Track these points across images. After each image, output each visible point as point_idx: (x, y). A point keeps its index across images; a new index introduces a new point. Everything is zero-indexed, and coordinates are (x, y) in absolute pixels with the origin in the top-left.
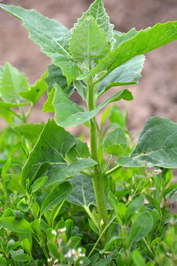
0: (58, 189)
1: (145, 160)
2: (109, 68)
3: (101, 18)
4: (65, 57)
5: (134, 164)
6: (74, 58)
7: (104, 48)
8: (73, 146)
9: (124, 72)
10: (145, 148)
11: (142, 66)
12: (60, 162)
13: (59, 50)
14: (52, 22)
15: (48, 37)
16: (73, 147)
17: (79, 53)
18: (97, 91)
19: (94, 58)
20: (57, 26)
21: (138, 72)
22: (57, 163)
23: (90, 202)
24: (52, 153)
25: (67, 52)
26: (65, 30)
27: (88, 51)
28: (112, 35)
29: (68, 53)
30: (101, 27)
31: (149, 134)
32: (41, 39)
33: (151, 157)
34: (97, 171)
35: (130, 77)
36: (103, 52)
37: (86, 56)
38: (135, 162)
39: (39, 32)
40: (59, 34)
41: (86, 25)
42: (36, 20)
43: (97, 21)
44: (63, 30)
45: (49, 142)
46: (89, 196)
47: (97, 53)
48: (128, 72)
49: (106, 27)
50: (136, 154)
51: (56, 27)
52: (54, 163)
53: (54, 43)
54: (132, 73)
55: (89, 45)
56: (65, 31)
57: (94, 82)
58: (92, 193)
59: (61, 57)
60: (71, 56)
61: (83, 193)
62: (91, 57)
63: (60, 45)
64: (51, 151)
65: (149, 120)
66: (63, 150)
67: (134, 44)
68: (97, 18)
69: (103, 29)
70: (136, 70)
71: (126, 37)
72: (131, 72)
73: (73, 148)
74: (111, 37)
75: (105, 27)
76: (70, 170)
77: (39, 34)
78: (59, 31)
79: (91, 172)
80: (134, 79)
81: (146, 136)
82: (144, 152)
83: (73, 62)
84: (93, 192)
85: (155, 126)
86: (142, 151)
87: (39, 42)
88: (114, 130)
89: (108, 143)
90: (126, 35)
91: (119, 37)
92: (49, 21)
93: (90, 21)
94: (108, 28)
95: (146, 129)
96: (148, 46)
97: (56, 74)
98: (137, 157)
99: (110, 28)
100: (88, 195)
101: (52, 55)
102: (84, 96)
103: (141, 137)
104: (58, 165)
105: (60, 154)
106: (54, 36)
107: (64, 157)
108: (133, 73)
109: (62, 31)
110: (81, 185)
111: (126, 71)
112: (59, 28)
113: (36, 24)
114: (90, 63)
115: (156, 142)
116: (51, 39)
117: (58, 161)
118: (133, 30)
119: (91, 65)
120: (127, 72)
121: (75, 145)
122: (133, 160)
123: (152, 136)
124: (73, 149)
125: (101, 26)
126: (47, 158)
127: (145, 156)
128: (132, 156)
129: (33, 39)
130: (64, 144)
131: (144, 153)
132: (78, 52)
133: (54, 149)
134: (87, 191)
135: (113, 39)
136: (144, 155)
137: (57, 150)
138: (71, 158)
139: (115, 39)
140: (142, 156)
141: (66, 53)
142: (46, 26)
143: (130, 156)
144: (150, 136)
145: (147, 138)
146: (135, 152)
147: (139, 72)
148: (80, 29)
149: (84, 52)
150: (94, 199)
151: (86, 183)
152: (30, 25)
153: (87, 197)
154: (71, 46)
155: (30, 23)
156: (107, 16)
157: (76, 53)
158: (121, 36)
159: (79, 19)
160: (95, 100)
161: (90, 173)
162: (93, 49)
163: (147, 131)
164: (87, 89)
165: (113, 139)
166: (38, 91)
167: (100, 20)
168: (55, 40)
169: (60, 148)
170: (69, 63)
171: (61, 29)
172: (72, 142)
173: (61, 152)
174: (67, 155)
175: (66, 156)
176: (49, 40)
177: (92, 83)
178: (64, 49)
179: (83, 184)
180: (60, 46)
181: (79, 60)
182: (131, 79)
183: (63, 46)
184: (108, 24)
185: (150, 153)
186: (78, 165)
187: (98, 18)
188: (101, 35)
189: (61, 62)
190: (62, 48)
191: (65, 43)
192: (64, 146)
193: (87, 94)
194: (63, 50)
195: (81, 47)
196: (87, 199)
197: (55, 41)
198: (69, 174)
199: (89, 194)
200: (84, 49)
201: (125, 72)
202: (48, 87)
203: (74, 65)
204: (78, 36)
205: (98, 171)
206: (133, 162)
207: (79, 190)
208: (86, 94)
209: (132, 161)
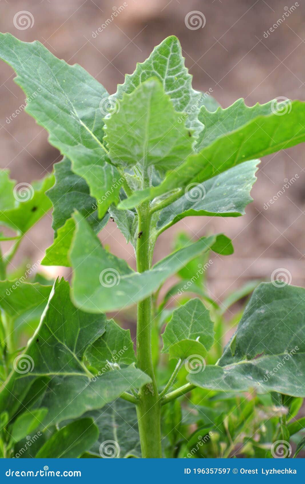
0: (65, 434)
1: (249, 373)
2: (185, 184)
3: (174, 77)
4: (96, 155)
5: (227, 384)
6: (113, 158)
7: (177, 143)
8: (99, 336)
9: (213, 186)
10: (251, 348)
11: (254, 176)
12: (71, 371)
13: (83, 137)
14: (72, 72)
15: (63, 108)
16: (100, 338)
17: (126, 148)
18: (156, 224)
19: (156, 161)
20: (83, 81)
21: (245, 190)
22: (66, 374)
23: (128, 451)
24: (57, 350)
25: (99, 142)
26: (98, 91)
27: (144, 146)
28: (195, 115)
29: (102, 145)
30: (173, 96)
31: (261, 319)
32: (50, 114)
33: (263, 369)
34: (149, 391)
35: (226, 200)
36: (174, 151)
37: (140, 156)
38: (229, 380)
39: (46, 97)
40: (86, 99)
41: (144, 96)
42: (40, 67)
43: (167, 81)
44: (95, 92)
45: (52, 327)
46: (126, 438)
47: (163, 151)
48: (224, 186)
49: (185, 97)
50: (230, 359)
51: (81, 83)
52: (57, 374)
53: (76, 122)
54: (231, 190)
55: (147, 136)
56: (98, 93)
57: (153, 209)
58: (133, 431)
59: (89, 156)
60: (109, 152)
61: (115, 431)
62: (150, 159)
63: (87, 126)
64: (54, 346)
65: (262, 289)
66: (78, 344)
67: (242, 139)
68: (166, 77)
69: (178, 99)
70: (240, 183)
71: (223, 117)
72: (229, 188)
73: (101, 341)
74: (193, 119)
75: (182, 95)
76: (94, 394)
77: (47, 103)
78: (87, 93)
79: (134, 394)
80: (235, 204)
81: (254, 323)
82: (247, 356)
83: (112, 166)
84: (136, 428)
85: (275, 301)
86: (244, 354)
87: (46, 120)
88: (187, 305)
89: (173, 332)
90: (225, 112)
91: (209, 115)
92: (66, 68)
93: (154, 88)
94: (188, 98)
95: (254, 307)
96: (271, 144)
97: (71, 183)
98: (233, 367)
99: (191, 98)
100: (125, 436)
101: (70, 151)
102: (130, 235)
103: (242, 322)
104: (67, 378)
105: (72, 353)
106: (74, 105)
107: (81, 359)
108: (234, 189)
109: (93, 94)
110: (110, 411)
111: (218, 184)
112: (86, 86)
113: (41, 78)
114: (146, 170)
115: (275, 336)
116: (69, 113)
117: (67, 369)
118: (239, 103)
119: (149, 173)
120: (220, 187)
121: (105, 333)
122: (225, 372)
123: (266, 322)
124: (98, 343)
125: (174, 93)
126: (44, 362)
127: (251, 366)
128: (222, 364)
129: (33, 114)
130: (81, 331)
131: (249, 359)
132: (123, 147)
133: (59, 341)
134: (124, 424)
135: (198, 121)
136: (249, 362)
137: (66, 343)
138: (94, 362)
139: (201, 124)
140: (244, 364)
141: (97, 146)
142: (59, 81)
143: (217, 364)
144: (262, 323)
145: (256, 326)
146: (228, 355)
147: (247, 189)
148: (131, 103)
149: (136, 148)
150: (137, 445)
151: (121, 408)
152: (30, 82)
153: (123, 440)
154: (109, 132)
155: (29, 76)
156: (188, 75)
157: (119, 149)
158: (214, 114)
159: (129, 77)
160: (152, 243)
161: (133, 396)
162: (154, 143)
163: (257, 311)
164: (137, 220)
165: (185, 325)
166: (34, 209)
167: (172, 80)
168: (77, 115)
169: (74, 341)
170: (104, 170)
171: (91, 89)
172: (98, 328)
173: (75, 350)
174: (87, 354)
175: (85, 356)
176: (65, 115)
177: (148, 210)
178: (95, 135)
179: (115, 410)
180: (87, 128)
181: (125, 162)
182: (229, 203)
183: (93, 128)
184: (189, 90)
185: (261, 359)
186: (110, 381)
187: (169, 75)
188: (174, 117)
189: (88, 167)
190: (91, 132)
191: (96, 124)
192: (80, 336)
193: (135, 230)
194: (91, 137)
195: (130, 138)
196: (122, 443)
197: (76, 117)
198: (90, 401)
199: (126, 432)
200: (135, 142)
201: (216, 186)
202: (54, 209)
203: (115, 173)
204: (126, 115)
205: (151, 393)
206: (225, 379)
207: (106, 422)
208: (132, 230)
209: (223, 377)
